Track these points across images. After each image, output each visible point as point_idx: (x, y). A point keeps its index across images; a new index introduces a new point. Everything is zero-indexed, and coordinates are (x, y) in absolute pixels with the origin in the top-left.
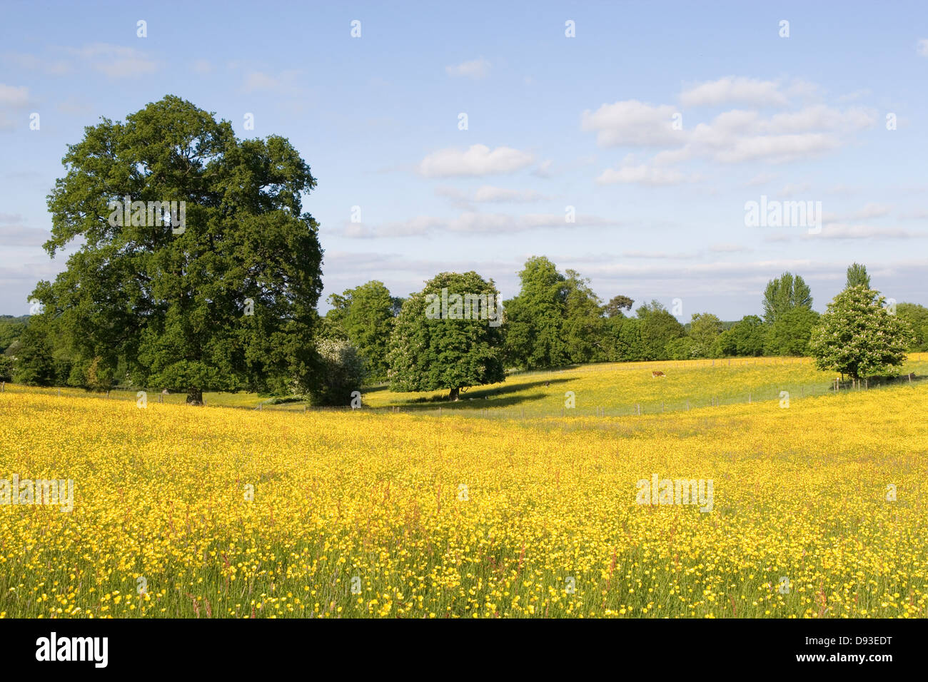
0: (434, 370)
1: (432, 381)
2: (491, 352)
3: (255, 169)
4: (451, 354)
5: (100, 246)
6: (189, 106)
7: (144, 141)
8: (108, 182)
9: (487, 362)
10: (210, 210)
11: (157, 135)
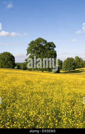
0: (67, 68)
1: (67, 70)
2: (74, 66)
3: (49, 45)
4: (70, 67)
5: (32, 55)
6: (42, 38)
7: (37, 43)
8: (33, 47)
9: (73, 68)
10: (44, 50)
11: (39, 42)
